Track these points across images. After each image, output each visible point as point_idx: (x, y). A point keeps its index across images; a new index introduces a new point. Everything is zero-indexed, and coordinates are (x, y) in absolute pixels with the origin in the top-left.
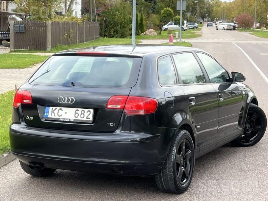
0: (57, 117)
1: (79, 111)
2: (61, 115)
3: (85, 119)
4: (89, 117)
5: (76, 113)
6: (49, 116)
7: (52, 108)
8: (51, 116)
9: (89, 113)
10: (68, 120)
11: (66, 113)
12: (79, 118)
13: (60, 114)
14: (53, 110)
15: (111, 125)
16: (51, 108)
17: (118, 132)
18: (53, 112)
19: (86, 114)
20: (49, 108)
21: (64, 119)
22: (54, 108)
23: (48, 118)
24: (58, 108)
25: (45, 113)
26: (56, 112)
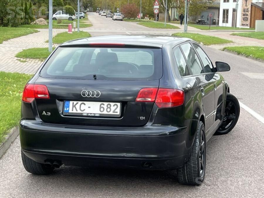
0: (79, 111)
1: (104, 105)
2: (84, 110)
3: (111, 113)
4: (116, 111)
5: (101, 107)
6: (70, 111)
7: (73, 103)
8: (72, 111)
9: (116, 106)
10: (93, 115)
11: (89, 107)
12: (105, 112)
13: (82, 109)
14: (74, 105)
15: (141, 119)
16: (71, 102)
17: (149, 125)
18: (74, 106)
19: (113, 108)
20: (69, 103)
21: (88, 114)
22: (75, 102)
23: (69, 113)
24: (80, 102)
25: (65, 108)
26: (78, 106)
